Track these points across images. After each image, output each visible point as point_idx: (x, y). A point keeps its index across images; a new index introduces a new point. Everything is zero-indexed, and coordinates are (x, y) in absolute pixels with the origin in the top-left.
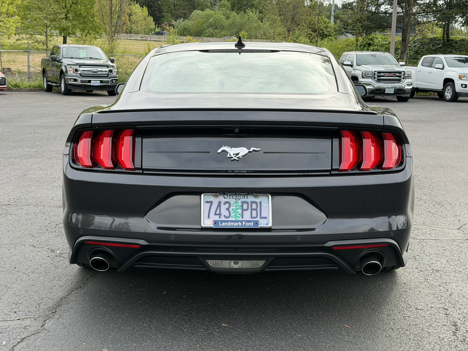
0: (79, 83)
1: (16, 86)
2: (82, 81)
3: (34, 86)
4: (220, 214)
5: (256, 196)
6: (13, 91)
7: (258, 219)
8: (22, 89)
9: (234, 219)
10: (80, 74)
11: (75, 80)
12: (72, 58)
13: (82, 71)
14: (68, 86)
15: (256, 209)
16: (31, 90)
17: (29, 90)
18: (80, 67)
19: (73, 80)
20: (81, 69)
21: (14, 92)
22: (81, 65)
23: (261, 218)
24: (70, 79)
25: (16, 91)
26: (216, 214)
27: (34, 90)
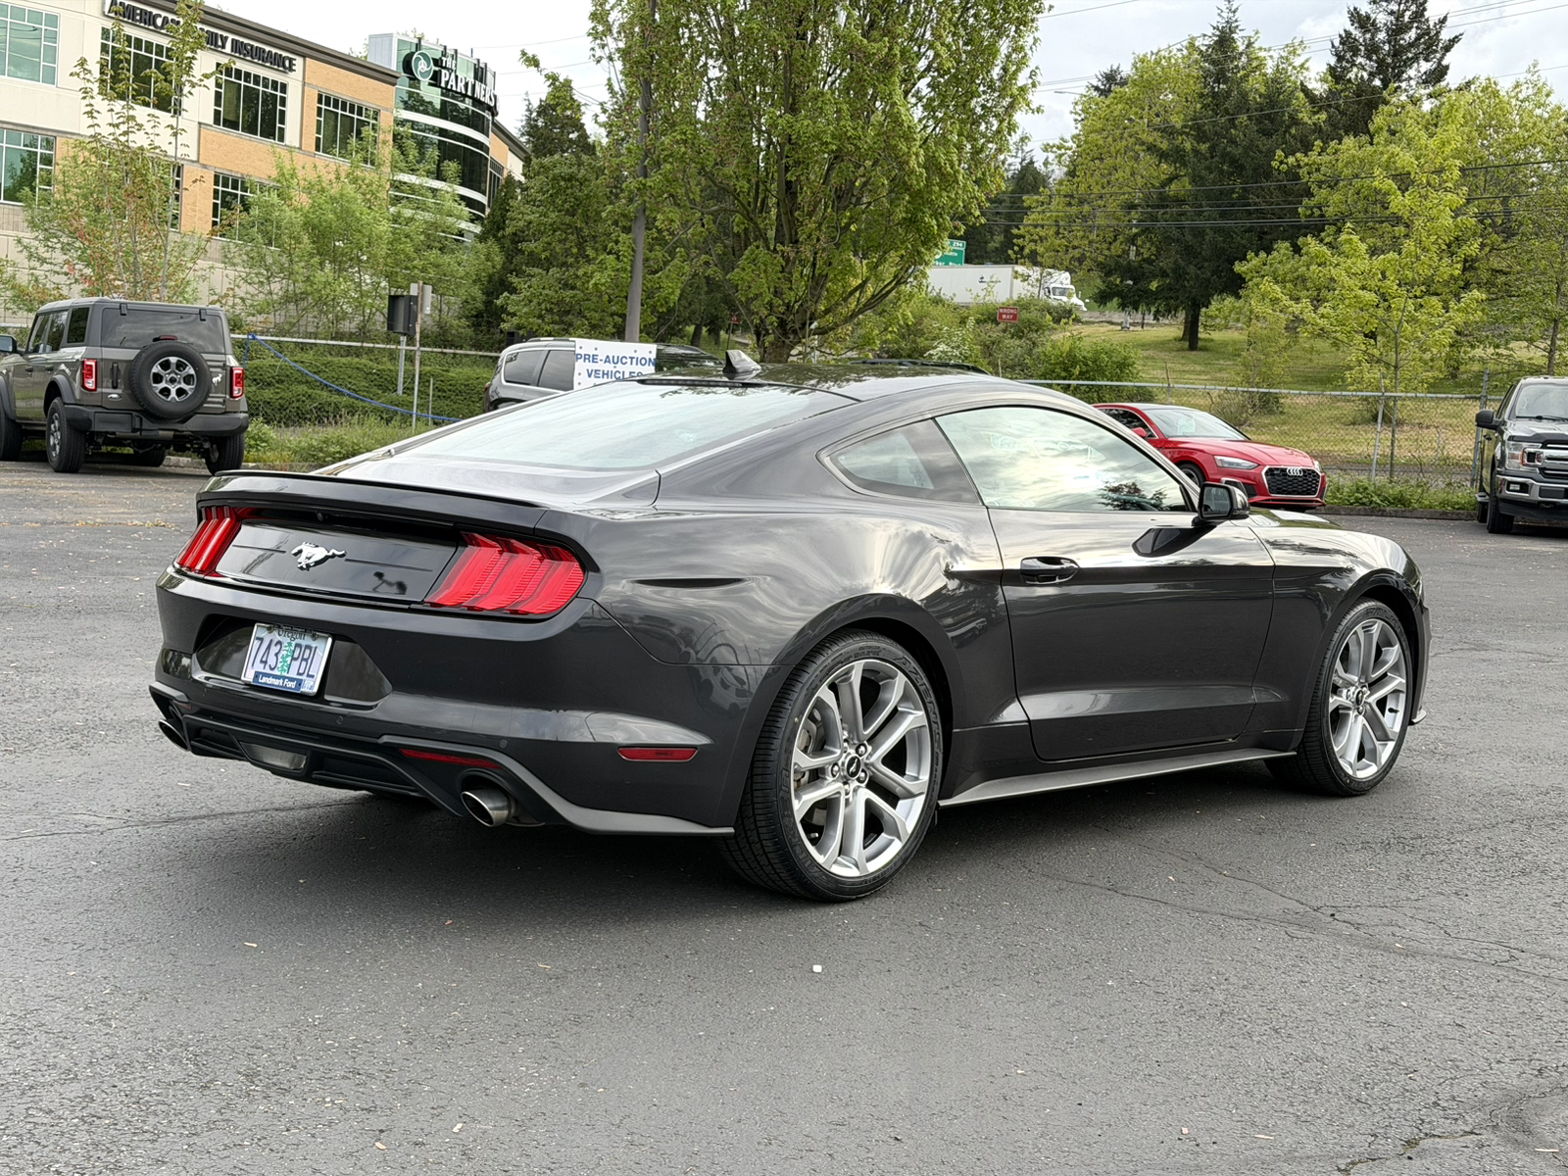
0: (1534, 496)
1: (1400, 500)
2: (1542, 492)
3: (1458, 503)
4: (265, 662)
5: (314, 637)
6: (1383, 514)
7: (304, 677)
8: (1414, 509)
9: (279, 673)
10: (1542, 470)
11: (1524, 488)
12: (1540, 418)
13: (1549, 459)
14: (1501, 504)
15: (306, 660)
16: (1444, 516)
17: (1437, 515)
18: (1544, 446)
19: (1518, 487)
20: (1547, 452)
21: (1388, 519)
22: (1547, 441)
23: (308, 676)
24: (1510, 483)
25: (1396, 515)
26: (261, 661)
27: (1454, 516)
